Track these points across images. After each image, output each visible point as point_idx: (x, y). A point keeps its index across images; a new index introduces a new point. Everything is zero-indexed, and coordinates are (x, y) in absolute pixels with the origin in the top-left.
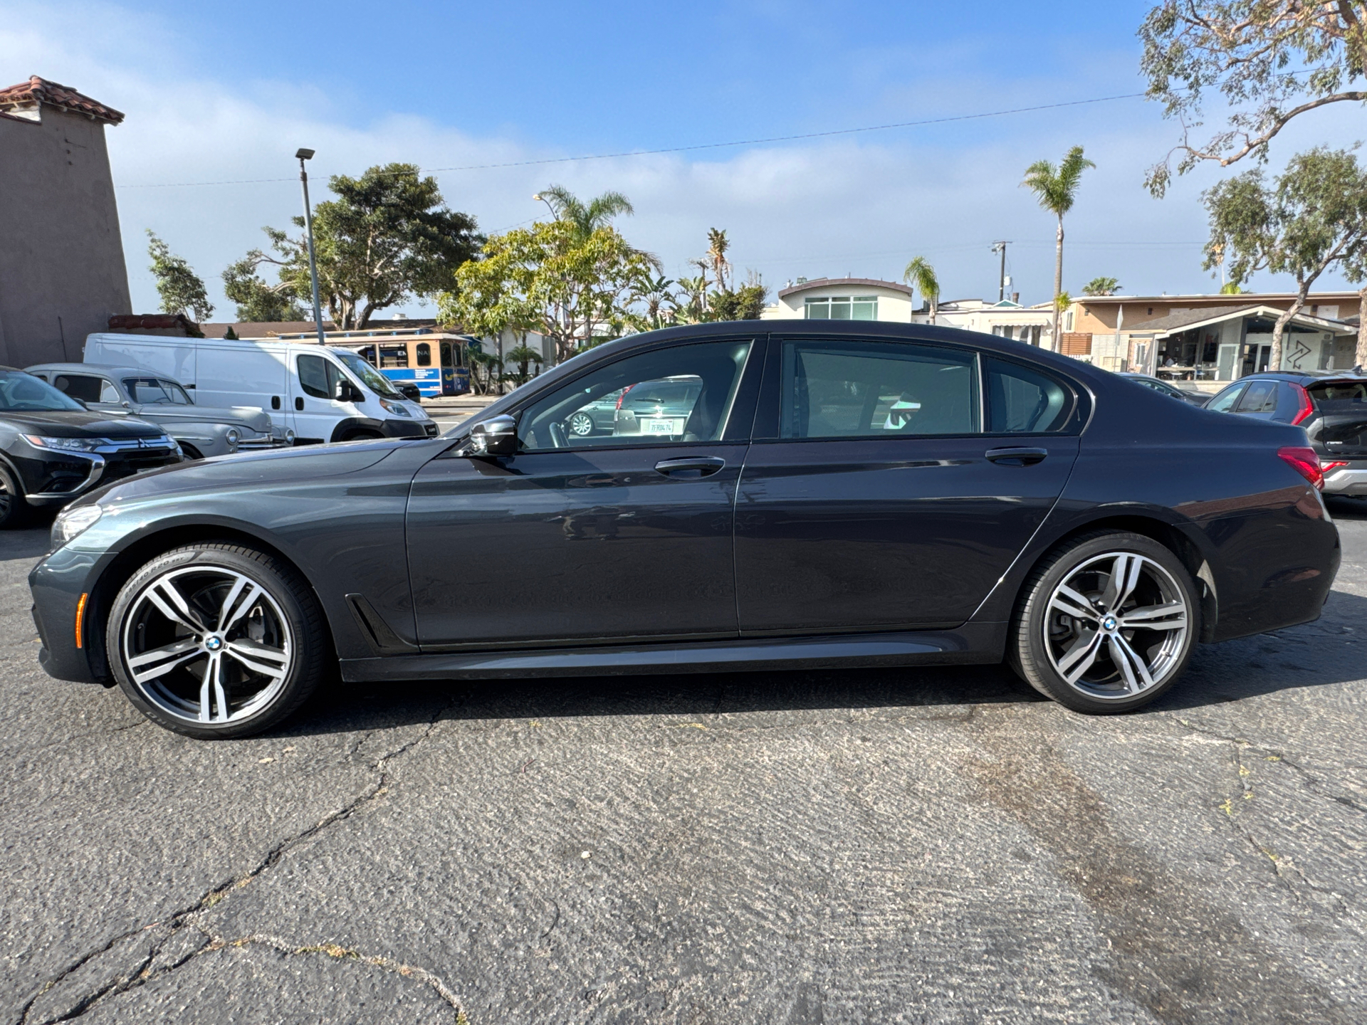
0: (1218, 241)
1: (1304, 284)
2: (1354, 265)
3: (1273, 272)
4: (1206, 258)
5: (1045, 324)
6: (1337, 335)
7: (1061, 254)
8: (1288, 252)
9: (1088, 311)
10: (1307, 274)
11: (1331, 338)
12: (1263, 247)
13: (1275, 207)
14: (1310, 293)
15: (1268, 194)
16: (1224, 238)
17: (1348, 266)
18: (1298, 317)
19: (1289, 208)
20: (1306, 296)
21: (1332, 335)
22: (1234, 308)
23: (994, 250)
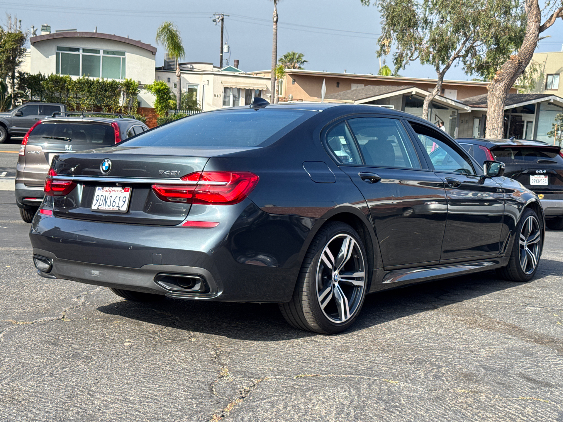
0: (386, 36)
1: (441, 74)
2: (468, 63)
3: (423, 63)
4: (379, 48)
5: (265, 89)
6: (459, 112)
7: (276, 33)
8: (431, 50)
9: (294, 81)
10: (442, 67)
11: (456, 114)
12: (415, 45)
13: (422, 16)
14: (444, 80)
15: (416, 5)
16: (390, 35)
17: (465, 62)
18: (437, 97)
19: (430, 18)
20: (442, 82)
21: (456, 111)
22: (397, 88)
23: (214, 21)
